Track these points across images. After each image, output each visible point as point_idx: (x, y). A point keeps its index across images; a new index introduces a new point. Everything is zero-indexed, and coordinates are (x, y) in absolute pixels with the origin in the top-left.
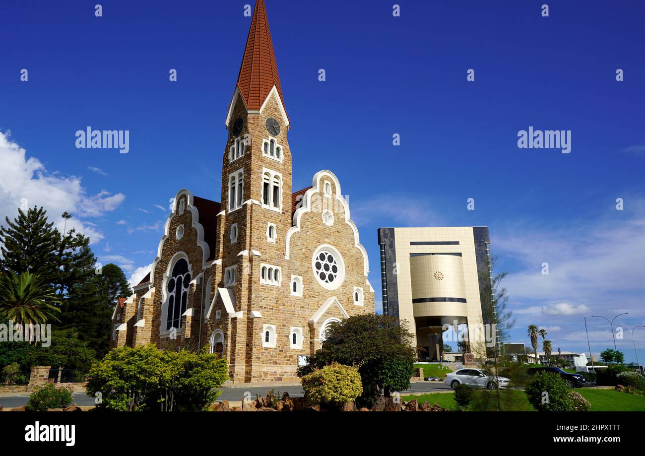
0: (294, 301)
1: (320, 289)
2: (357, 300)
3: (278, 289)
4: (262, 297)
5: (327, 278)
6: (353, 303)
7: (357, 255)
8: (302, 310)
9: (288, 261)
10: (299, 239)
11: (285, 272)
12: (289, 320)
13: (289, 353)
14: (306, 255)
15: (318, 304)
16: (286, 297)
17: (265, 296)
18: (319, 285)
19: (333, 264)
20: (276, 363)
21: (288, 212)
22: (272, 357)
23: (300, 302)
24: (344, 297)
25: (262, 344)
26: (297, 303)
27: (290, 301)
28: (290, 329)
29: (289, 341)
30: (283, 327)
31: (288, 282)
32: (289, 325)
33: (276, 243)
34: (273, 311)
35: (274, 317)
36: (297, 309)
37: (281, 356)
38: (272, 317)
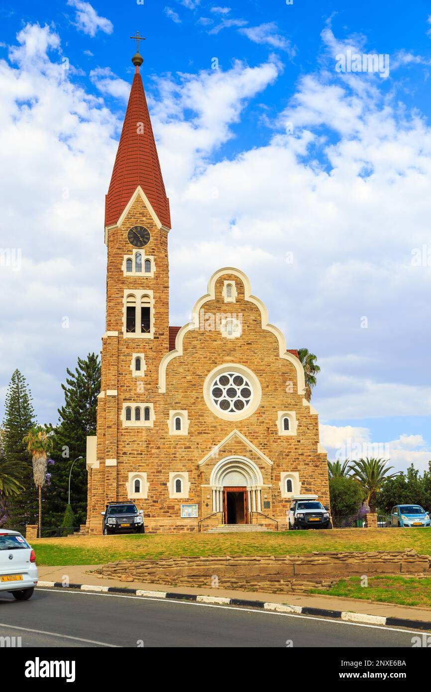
0: (174, 441)
1: (217, 422)
2: (287, 429)
3: (149, 429)
4: (125, 441)
5: (232, 406)
6: (279, 433)
7: (284, 369)
8: (188, 451)
9: (163, 394)
10: (180, 365)
11: (161, 407)
12: (167, 464)
13: (167, 503)
14: (193, 383)
15: (213, 441)
16: (161, 438)
17: (130, 440)
18: (217, 417)
19: (242, 387)
21: (163, 334)
22: (142, 509)
23: (184, 441)
24: (261, 427)
25: (127, 495)
26: (179, 443)
27: (169, 441)
28: (168, 476)
29: (167, 490)
30: (158, 474)
31: (166, 420)
32: (167, 471)
33: (145, 376)
34: (143, 456)
35: (144, 463)
36: (179, 450)
37: (155, 508)
38: (141, 463)
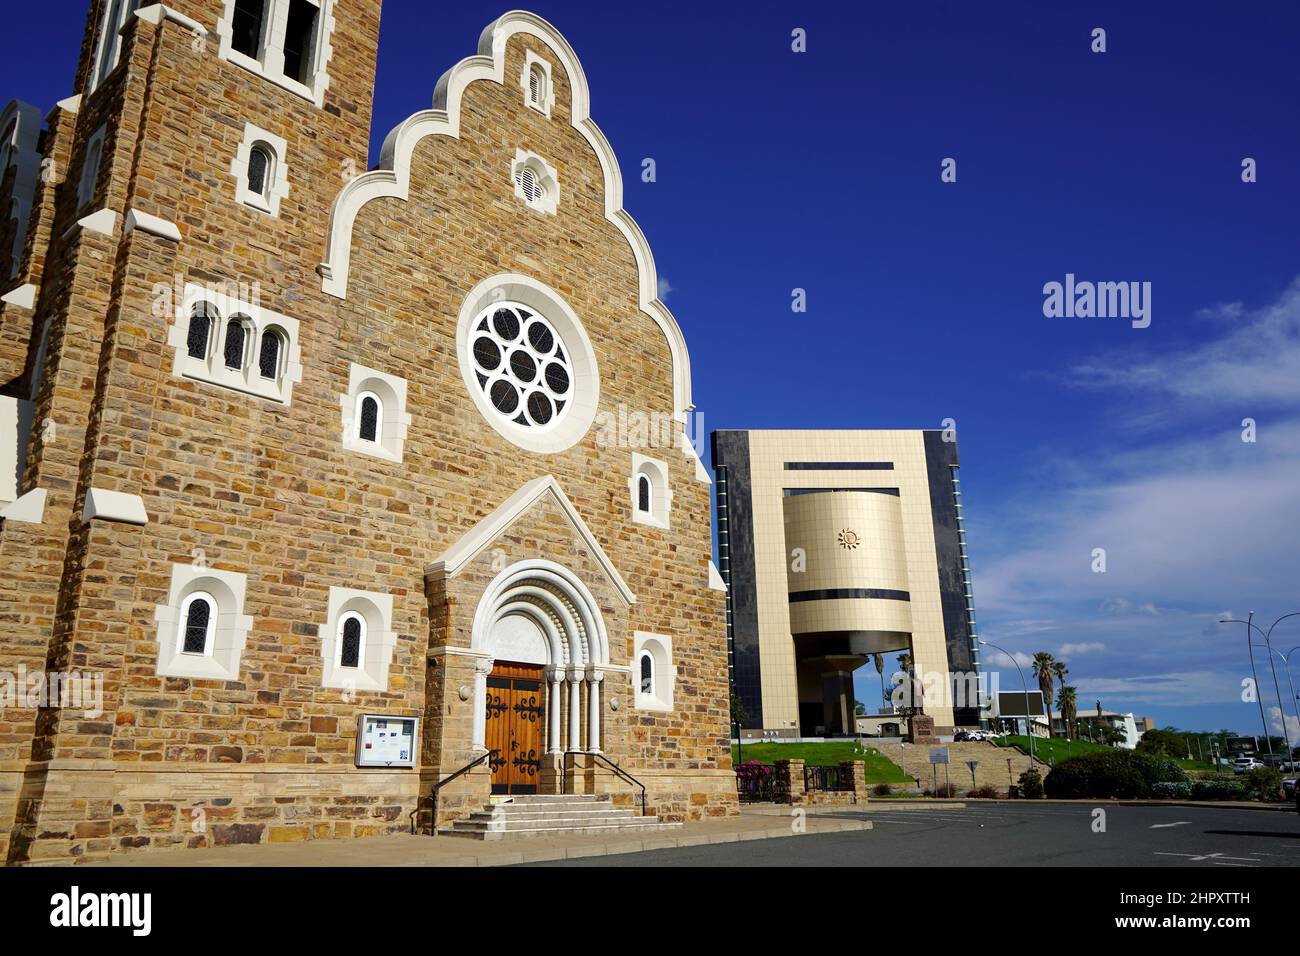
0: (357, 475)
1: (488, 443)
2: (644, 506)
3: (274, 410)
4: (177, 434)
5: (523, 406)
6: (629, 515)
7: (649, 342)
8: (398, 520)
9: (337, 301)
10: (399, 228)
11: (323, 347)
12: (325, 554)
13: (313, 705)
14: (430, 297)
15: (474, 502)
16: (313, 454)
17: (196, 434)
18: (486, 428)
19: (549, 358)
20: (235, 756)
21: (353, 110)
22: (210, 723)
23: (389, 482)
24: (596, 485)
25: (153, 661)
26: (373, 484)
27: (339, 471)
28: (326, 599)
29: (318, 653)
30: (289, 587)
31: (336, 394)
32: (324, 579)
33: (282, 216)
34: (240, 506)
35: (241, 534)
36: (370, 509)
37: (264, 722)
38: (231, 532)
